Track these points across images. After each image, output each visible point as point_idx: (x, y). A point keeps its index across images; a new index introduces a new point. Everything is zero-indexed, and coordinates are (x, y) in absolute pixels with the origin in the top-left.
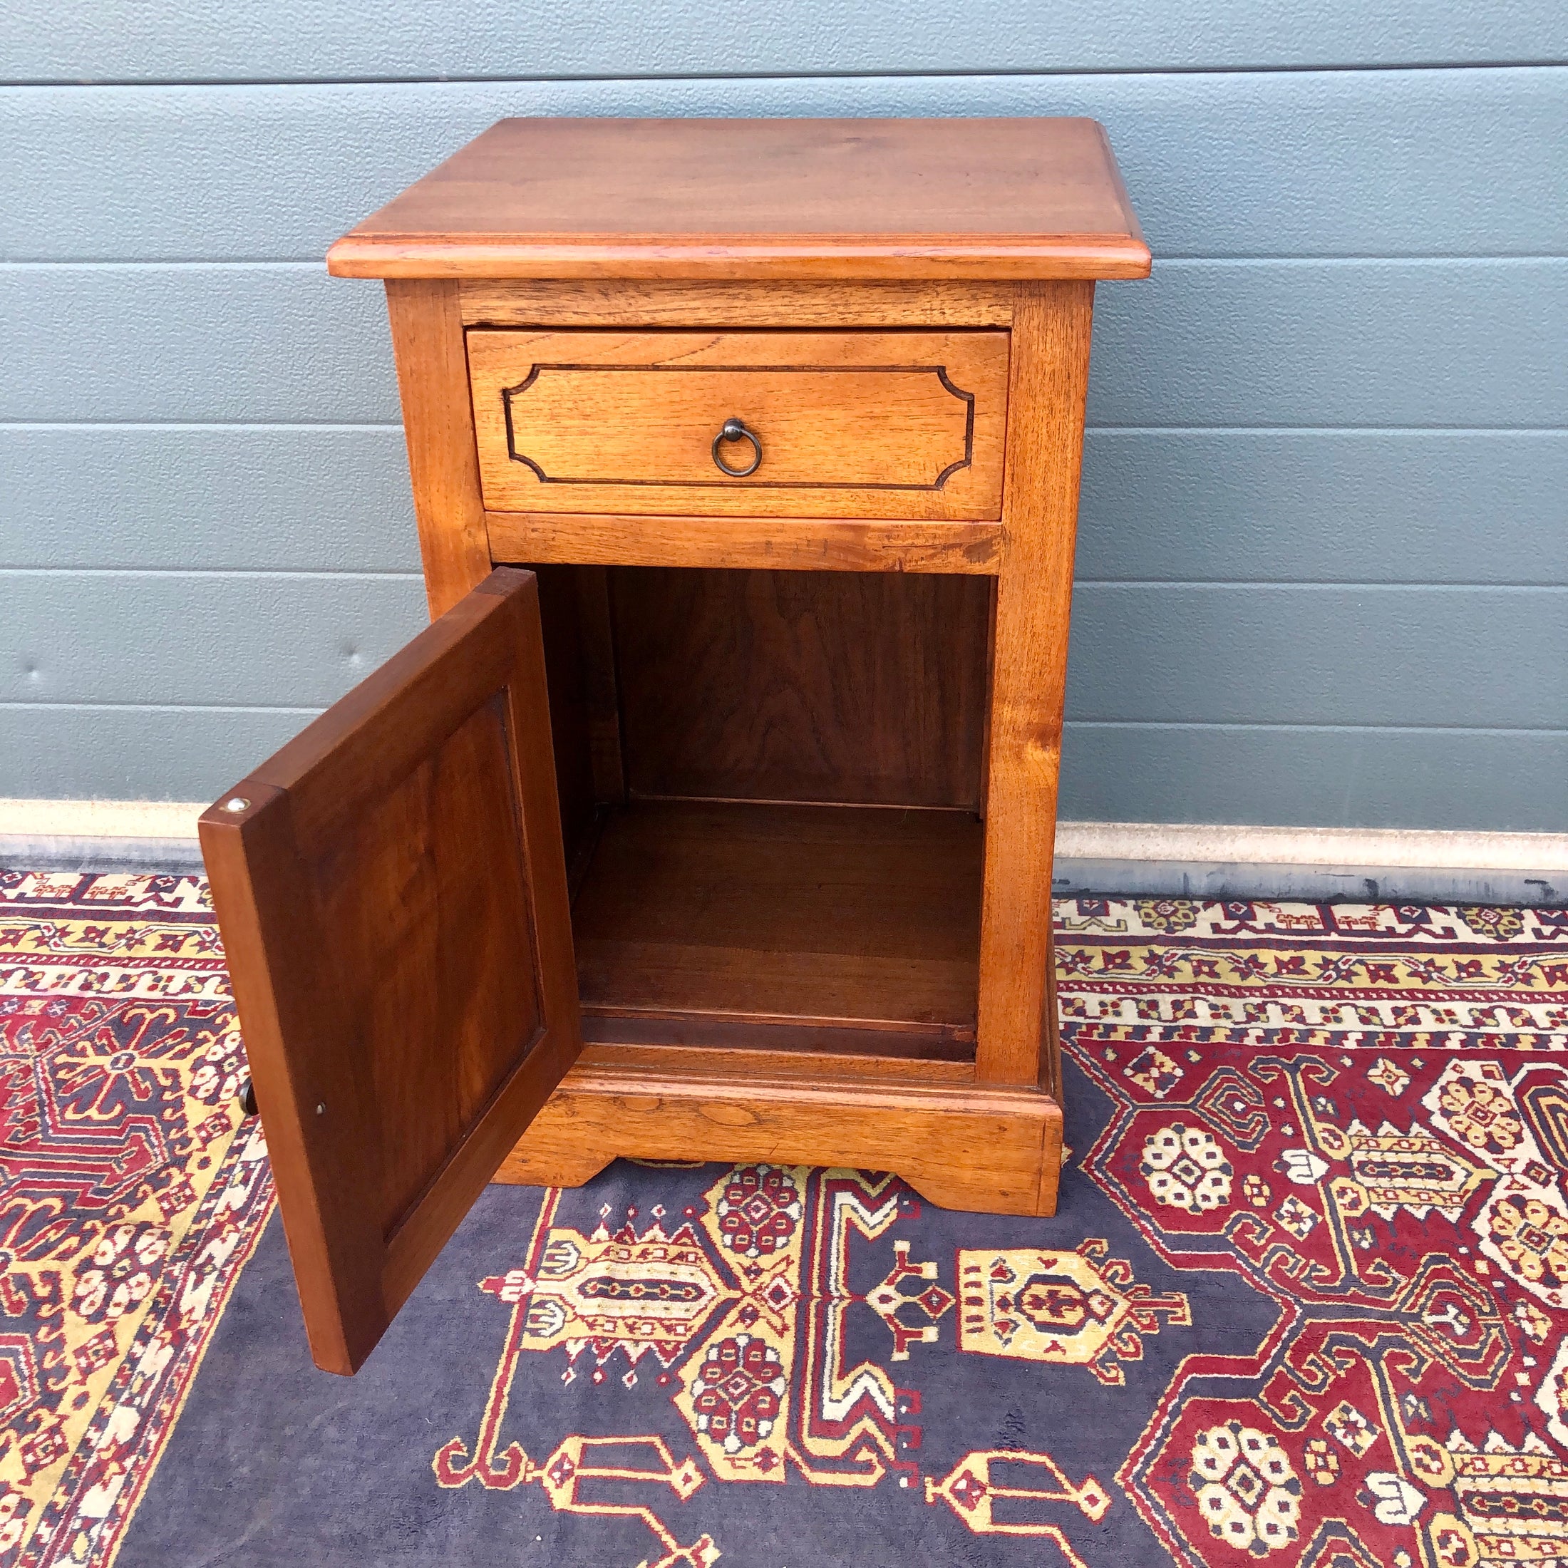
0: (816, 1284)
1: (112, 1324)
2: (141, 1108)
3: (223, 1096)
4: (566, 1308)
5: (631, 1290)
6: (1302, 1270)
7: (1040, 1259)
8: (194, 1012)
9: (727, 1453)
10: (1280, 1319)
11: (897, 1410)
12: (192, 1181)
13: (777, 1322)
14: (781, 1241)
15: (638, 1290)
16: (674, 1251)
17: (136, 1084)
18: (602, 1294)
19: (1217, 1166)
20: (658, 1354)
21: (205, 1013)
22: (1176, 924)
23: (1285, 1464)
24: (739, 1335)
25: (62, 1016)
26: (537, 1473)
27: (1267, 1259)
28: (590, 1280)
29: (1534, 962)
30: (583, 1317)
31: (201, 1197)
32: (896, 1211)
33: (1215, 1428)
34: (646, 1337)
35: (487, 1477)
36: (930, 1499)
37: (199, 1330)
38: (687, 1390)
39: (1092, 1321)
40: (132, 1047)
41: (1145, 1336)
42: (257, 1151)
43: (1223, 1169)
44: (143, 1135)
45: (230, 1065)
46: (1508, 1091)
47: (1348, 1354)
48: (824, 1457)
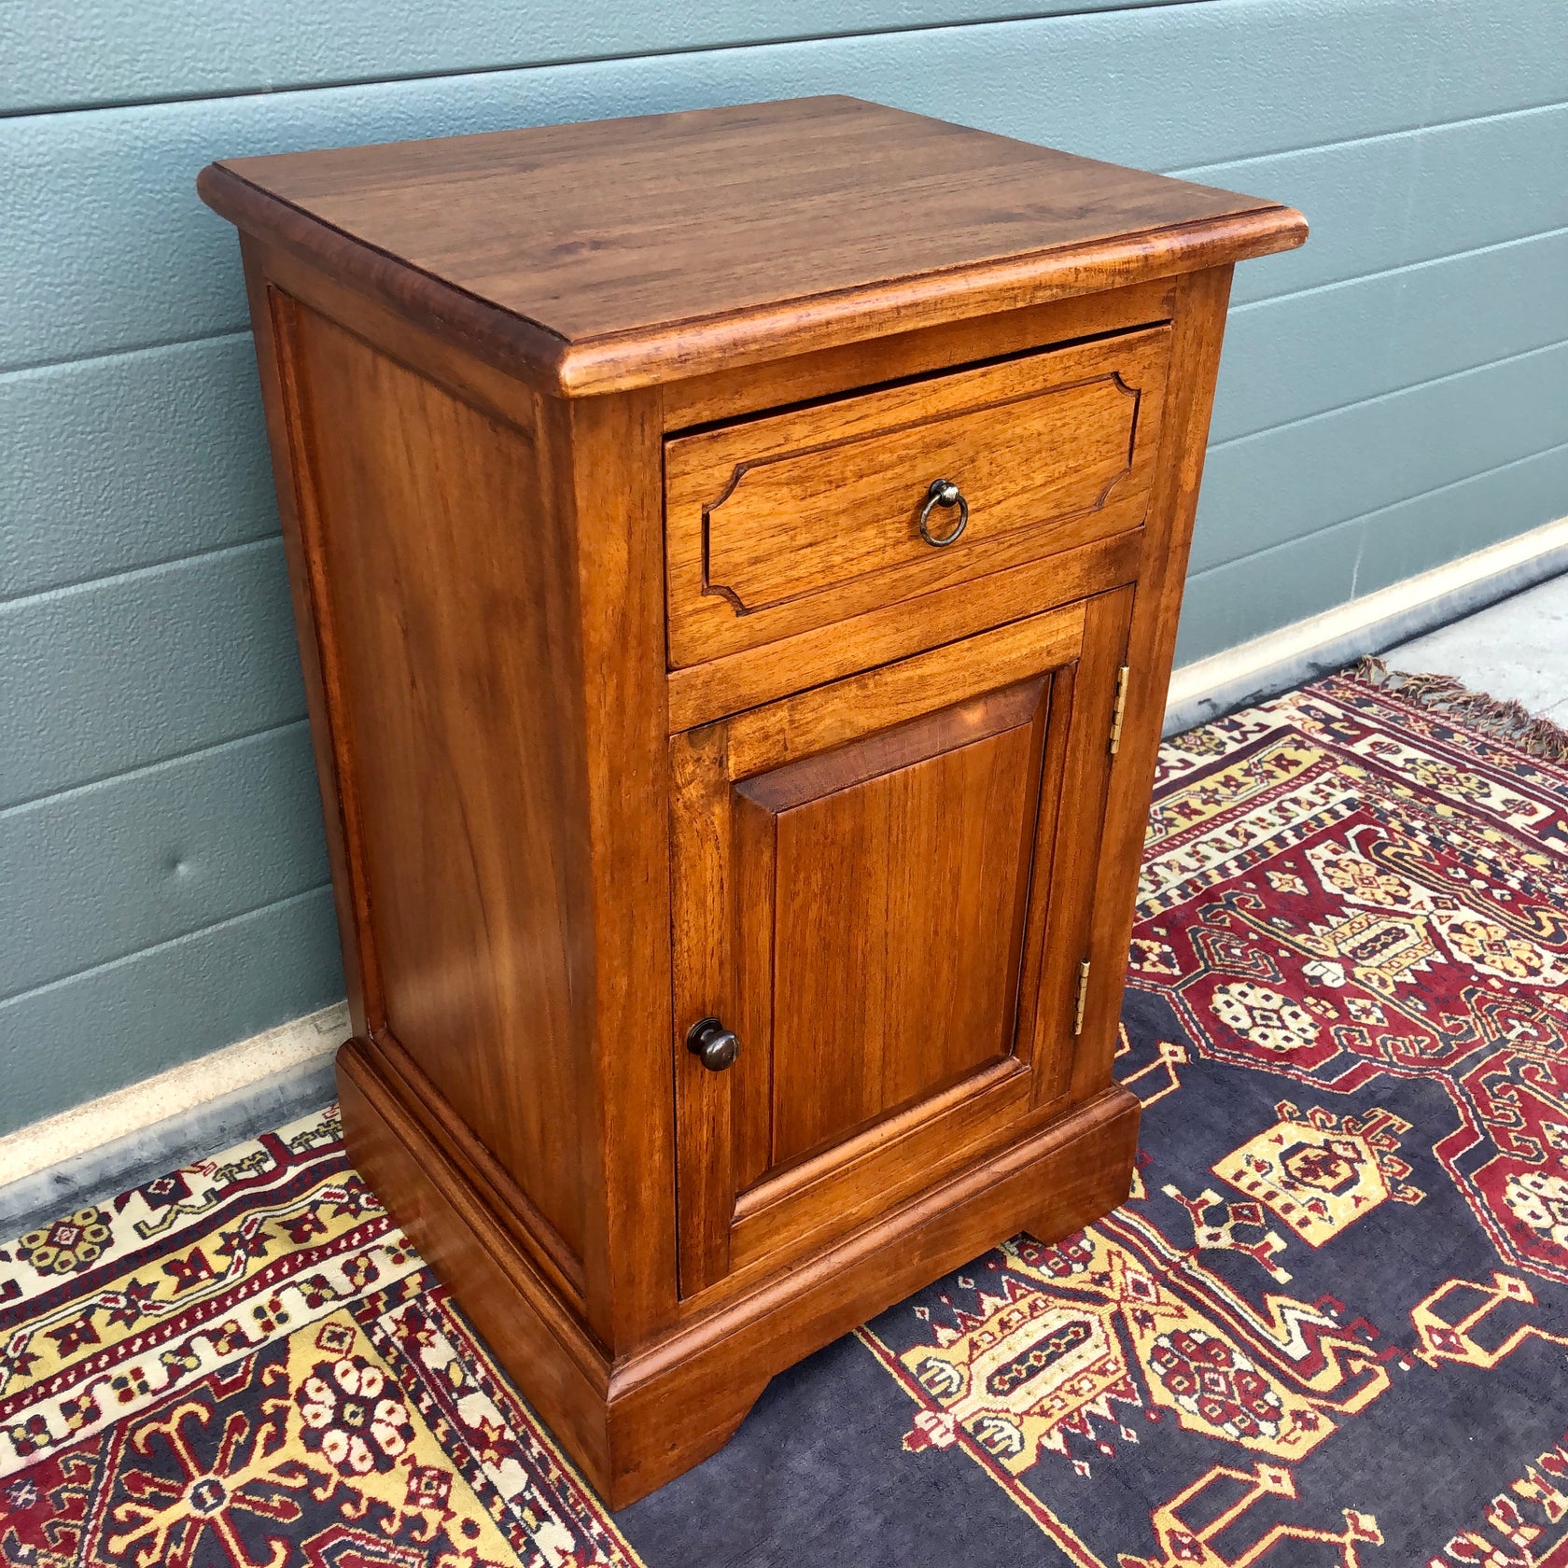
0: (1156, 1261)
2: (307, 1527)
3: (391, 1451)
4: (1002, 1415)
5: (1032, 1361)
6: (1413, 1047)
7: (1269, 1140)
8: (221, 1390)
9: (1273, 1437)
10: (1447, 1089)
11: (1331, 1318)
12: (482, 1555)
13: (1168, 1310)
14: (1085, 1244)
15: (1038, 1358)
16: (1023, 1305)
17: (265, 1508)
18: (1016, 1383)
19: (1281, 1003)
20: (1121, 1399)
21: (240, 1382)
24: (1156, 1340)
25: (41, 1499)
27: (1386, 1051)
28: (990, 1380)
29: (1259, 761)
30: (1027, 1413)
33: (1508, 1189)
34: (1094, 1392)
36: (1435, 1365)
38: (1180, 1410)
39: (1357, 1165)
40: (196, 1473)
41: (1396, 1153)
42: (510, 1478)
43: (1286, 1003)
44: (353, 1553)
45: (354, 1415)
46: (1359, 857)
47: (1505, 1090)
48: (1336, 1388)
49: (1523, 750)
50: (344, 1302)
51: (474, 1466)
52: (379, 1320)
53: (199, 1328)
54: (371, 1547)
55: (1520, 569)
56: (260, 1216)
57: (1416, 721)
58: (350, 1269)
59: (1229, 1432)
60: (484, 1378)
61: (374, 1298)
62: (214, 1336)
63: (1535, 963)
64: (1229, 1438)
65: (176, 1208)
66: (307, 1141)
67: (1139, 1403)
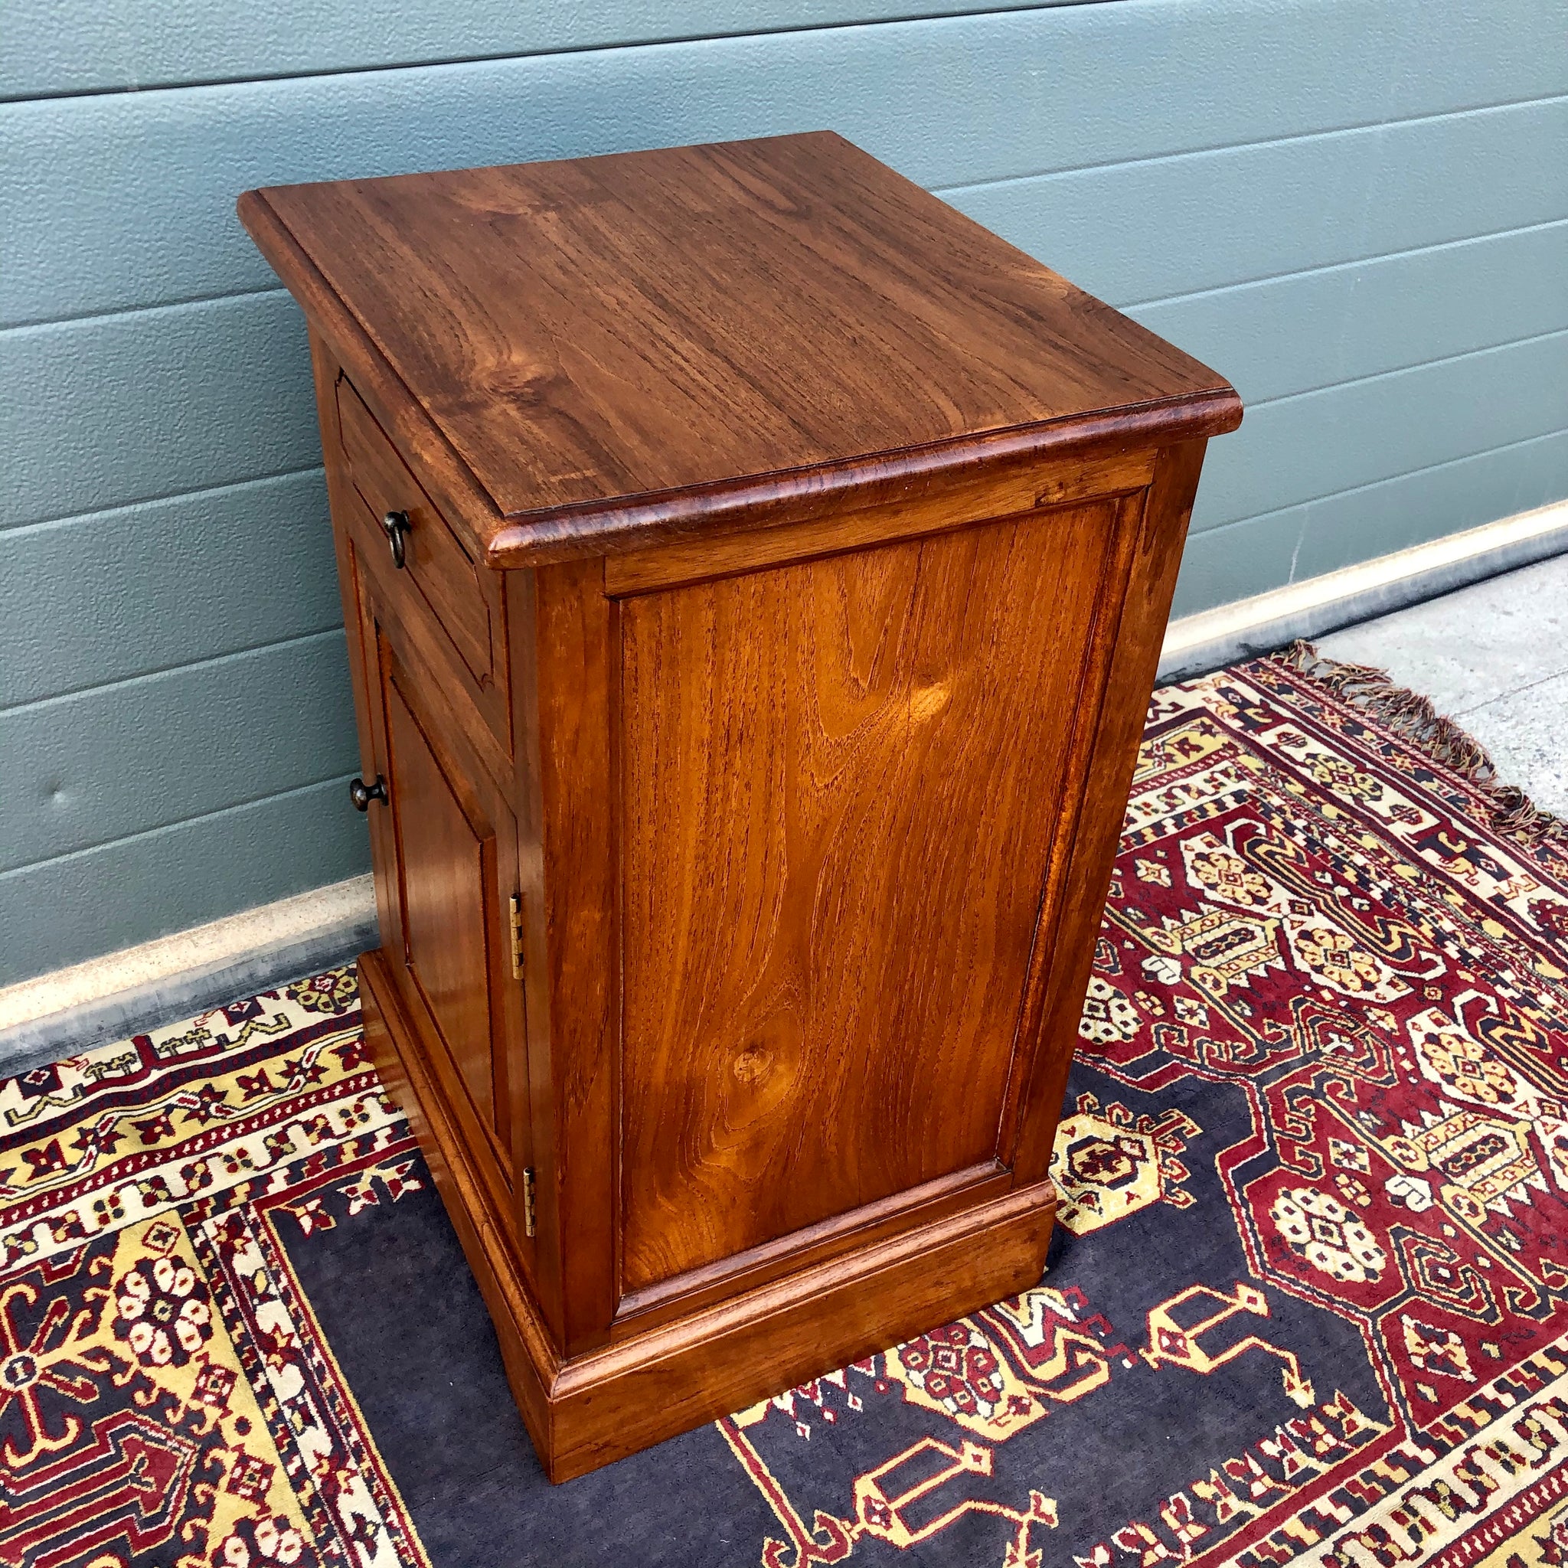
2: (100, 1410)
3: (188, 1347)
6: (1227, 1052)
7: (1063, 1131)
8: (51, 1275)
9: (987, 1418)
10: (1248, 1096)
11: (1073, 1310)
12: (248, 1451)
17: (68, 1387)
19: (1111, 994)
20: (856, 1368)
21: (69, 1269)
23: (1336, 1204)
26: (858, 1528)
27: (1200, 1054)
29: (1163, 743)
31: (277, 1462)
33: (1277, 1202)
35: (825, 1555)
36: (1155, 1366)
38: (908, 1385)
40: (14, 1349)
41: (1180, 1156)
42: (288, 1382)
43: (1116, 995)
44: (136, 1436)
45: (163, 1311)
46: (1232, 853)
47: (1305, 1102)
48: (1057, 1377)
49: (1428, 754)
50: (176, 1204)
51: (260, 1367)
52: (204, 1224)
53: (43, 1215)
54: (153, 1433)
55: (1483, 558)
56: (116, 1115)
57: (1331, 714)
58: (187, 1173)
59: (947, 1406)
60: (285, 1288)
61: (203, 1202)
62: (55, 1224)
63: (1373, 977)
64: (945, 1412)
65: (46, 1099)
66: (174, 1046)
67: (872, 1374)
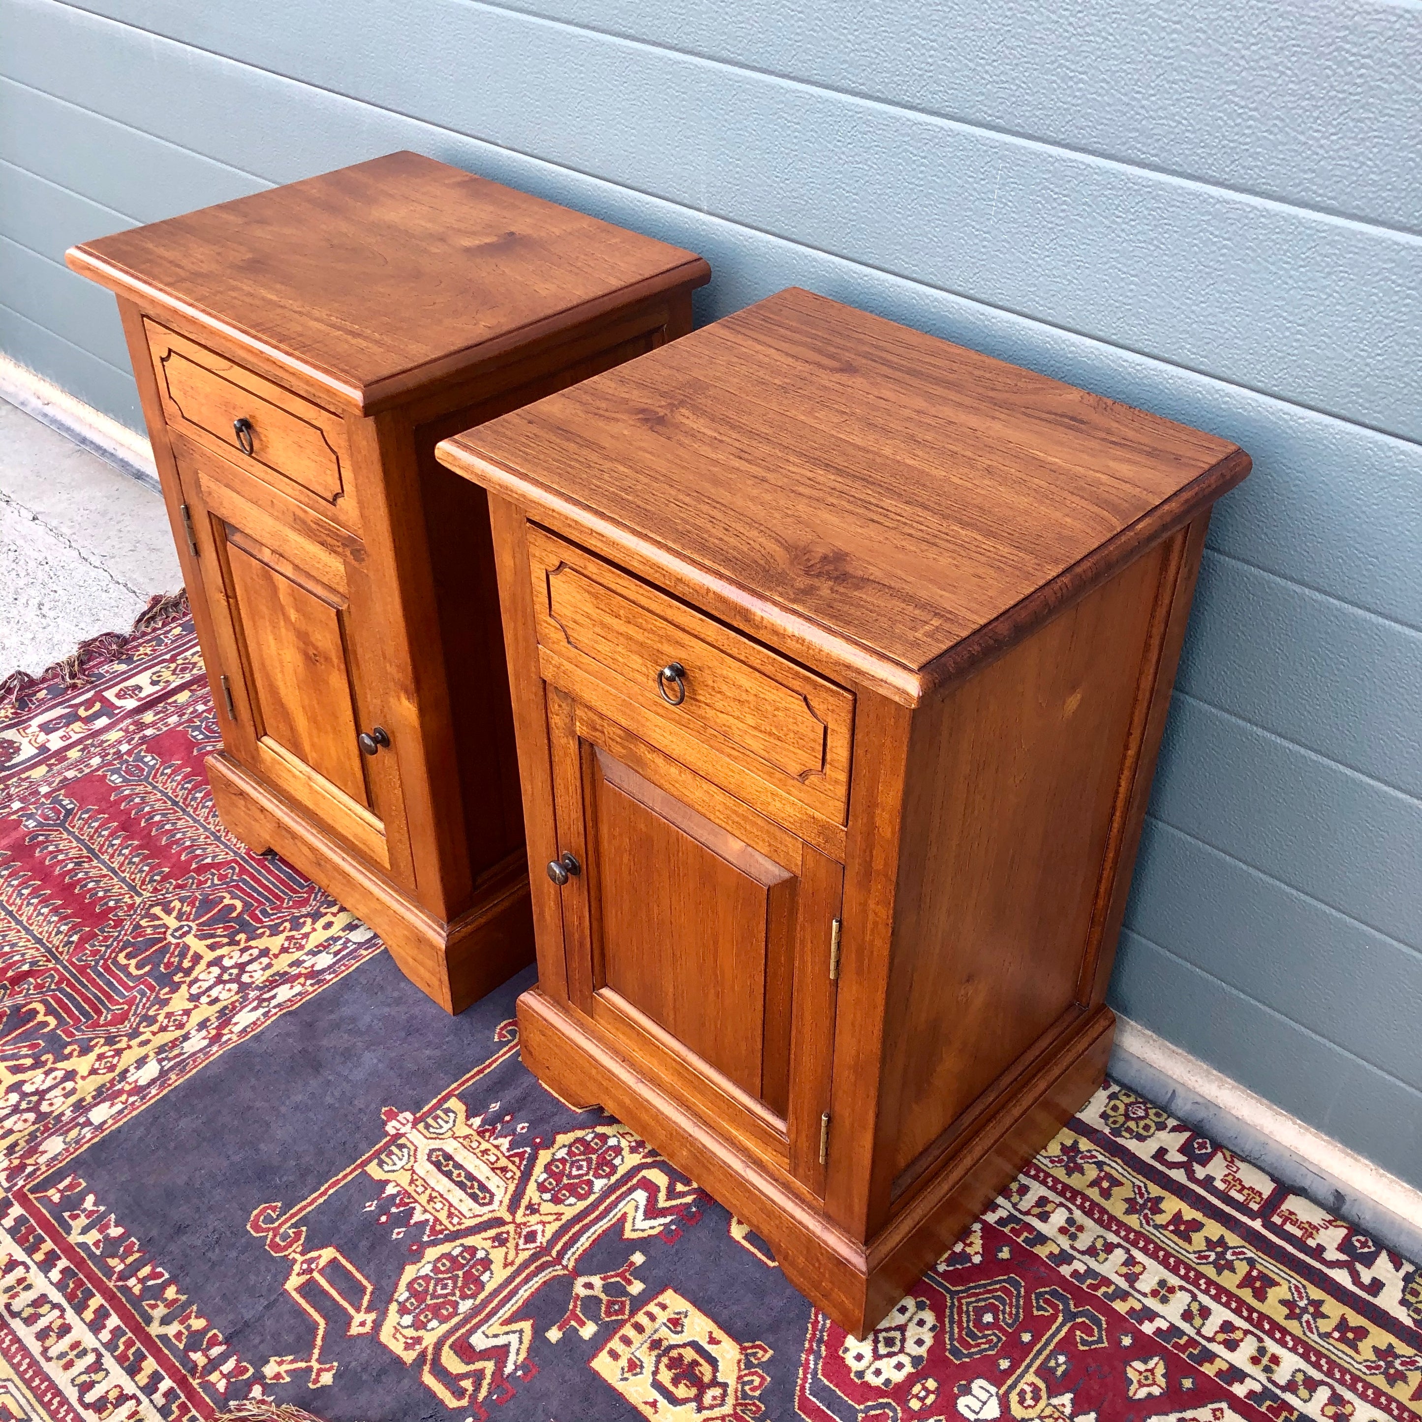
0: (558, 1247)
1: (196, 1007)
4: (412, 1159)
5: (456, 1172)
7: (711, 1333)
9: (399, 1324)
11: (516, 1370)
12: (312, 935)
13: (510, 1258)
14: (572, 1200)
15: (459, 1175)
16: (503, 1162)
18: (438, 1164)
19: (915, 1354)
22: (1128, 1130)
24: (483, 1248)
26: (297, 1257)
28: (441, 1150)
30: (414, 1172)
31: (307, 950)
32: (662, 1228)
34: (433, 1211)
35: (272, 1239)
37: (230, 1039)
39: (694, 1405)
42: (362, 935)
43: (916, 1359)
48: (444, 1368)
64: (397, 1294)
67: (426, 1239)
